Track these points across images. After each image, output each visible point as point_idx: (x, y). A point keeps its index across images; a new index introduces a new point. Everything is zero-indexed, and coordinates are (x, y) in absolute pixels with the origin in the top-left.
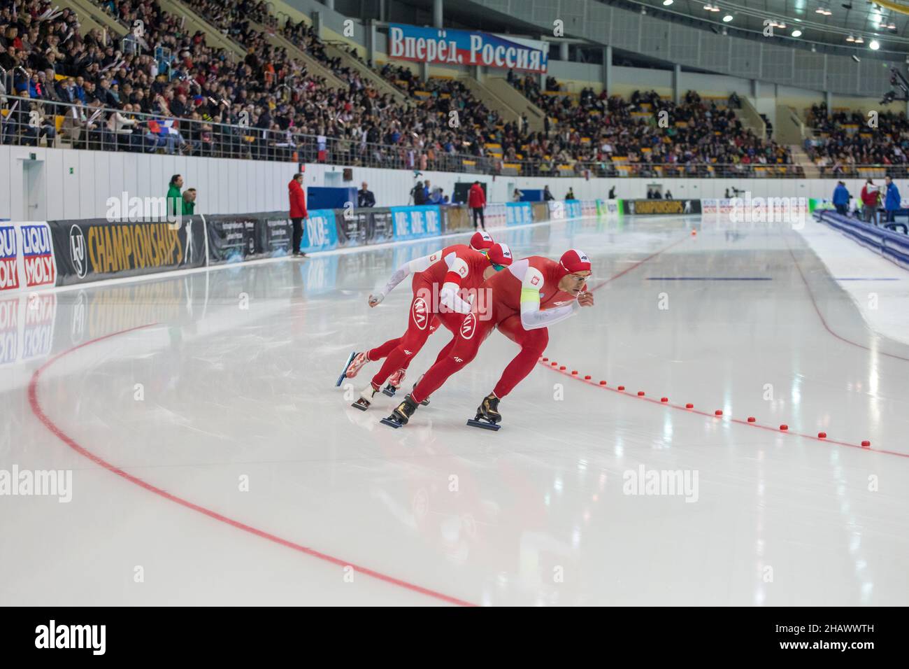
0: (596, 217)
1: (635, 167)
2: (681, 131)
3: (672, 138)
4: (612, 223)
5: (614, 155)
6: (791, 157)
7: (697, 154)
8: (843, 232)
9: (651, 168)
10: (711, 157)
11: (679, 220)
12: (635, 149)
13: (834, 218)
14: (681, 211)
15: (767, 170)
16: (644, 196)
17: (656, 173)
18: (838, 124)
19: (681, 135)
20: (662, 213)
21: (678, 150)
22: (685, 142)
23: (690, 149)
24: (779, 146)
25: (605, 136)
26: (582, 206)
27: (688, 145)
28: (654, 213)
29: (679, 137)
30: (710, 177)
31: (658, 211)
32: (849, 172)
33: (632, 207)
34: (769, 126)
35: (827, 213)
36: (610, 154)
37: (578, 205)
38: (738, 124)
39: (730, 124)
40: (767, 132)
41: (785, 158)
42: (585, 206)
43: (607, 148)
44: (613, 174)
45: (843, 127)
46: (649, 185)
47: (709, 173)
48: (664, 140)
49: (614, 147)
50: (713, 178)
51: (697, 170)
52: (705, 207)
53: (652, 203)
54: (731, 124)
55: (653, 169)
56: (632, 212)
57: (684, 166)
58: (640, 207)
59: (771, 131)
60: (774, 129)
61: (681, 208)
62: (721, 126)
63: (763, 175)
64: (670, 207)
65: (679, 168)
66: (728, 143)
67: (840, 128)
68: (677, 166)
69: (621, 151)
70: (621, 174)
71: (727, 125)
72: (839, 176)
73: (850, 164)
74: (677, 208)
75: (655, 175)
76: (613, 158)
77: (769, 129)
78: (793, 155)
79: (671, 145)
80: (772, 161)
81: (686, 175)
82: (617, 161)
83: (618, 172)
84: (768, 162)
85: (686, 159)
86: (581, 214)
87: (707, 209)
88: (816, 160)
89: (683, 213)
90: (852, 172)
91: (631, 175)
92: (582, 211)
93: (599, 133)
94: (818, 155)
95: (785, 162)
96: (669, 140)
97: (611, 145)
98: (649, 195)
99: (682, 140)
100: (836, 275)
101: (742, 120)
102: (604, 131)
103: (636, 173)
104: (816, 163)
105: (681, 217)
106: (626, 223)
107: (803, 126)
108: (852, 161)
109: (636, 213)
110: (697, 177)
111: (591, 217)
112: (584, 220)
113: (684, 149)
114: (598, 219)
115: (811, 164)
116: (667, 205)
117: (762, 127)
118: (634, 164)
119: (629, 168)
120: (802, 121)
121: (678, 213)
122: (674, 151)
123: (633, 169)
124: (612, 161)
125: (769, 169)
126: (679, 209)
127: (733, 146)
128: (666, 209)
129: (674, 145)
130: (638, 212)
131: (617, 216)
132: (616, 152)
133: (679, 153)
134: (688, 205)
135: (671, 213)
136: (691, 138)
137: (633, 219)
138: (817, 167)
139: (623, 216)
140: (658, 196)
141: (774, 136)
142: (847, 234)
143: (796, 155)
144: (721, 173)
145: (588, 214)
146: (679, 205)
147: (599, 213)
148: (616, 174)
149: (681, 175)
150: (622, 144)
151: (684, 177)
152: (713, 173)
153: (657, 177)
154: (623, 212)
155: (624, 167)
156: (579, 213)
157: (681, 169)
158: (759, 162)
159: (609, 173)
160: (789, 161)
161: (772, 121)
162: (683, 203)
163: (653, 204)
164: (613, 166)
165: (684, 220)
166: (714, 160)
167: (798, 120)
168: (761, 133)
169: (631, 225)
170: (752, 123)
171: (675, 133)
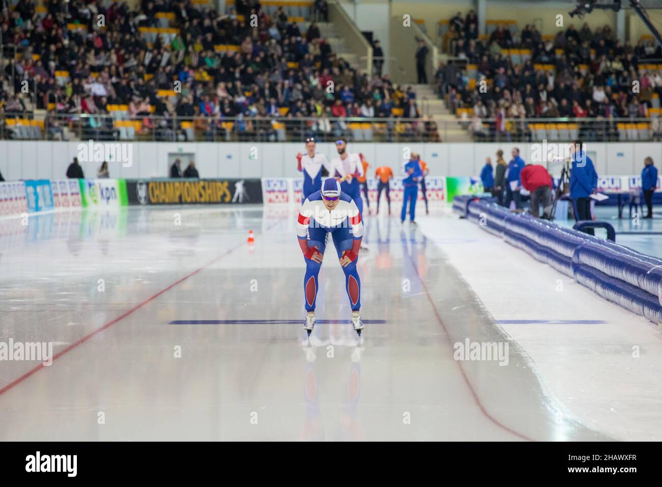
0: (79, 209)
1: (147, 123)
2: (227, 62)
3: (211, 72)
4: (107, 220)
5: (110, 101)
6: (415, 105)
7: (253, 100)
8: (506, 238)
9: (175, 125)
10: (279, 105)
11: (224, 214)
12: (147, 93)
13: (490, 212)
14: (227, 199)
15: (374, 129)
16: (163, 172)
17: (184, 133)
18: (496, 48)
19: (227, 69)
20: (195, 203)
21: (221, 93)
22: (233, 79)
23: (244, 91)
24: (395, 86)
25: (93, 69)
26: (54, 192)
27: (238, 84)
28: (181, 202)
29: (222, 71)
30: (276, 141)
31: (189, 200)
32: (514, 131)
33: (142, 192)
34: (378, 52)
35: (477, 202)
36: (104, 100)
37: (47, 188)
38: (326, 49)
39: (311, 48)
40: (375, 62)
41: (405, 106)
42: (59, 192)
43: (98, 89)
44: (109, 134)
45: (505, 53)
46: (171, 155)
47: (276, 133)
48: (197, 76)
49: (110, 87)
50: (283, 141)
51: (255, 129)
52: (270, 192)
53: (177, 184)
54: (313, 50)
55: (179, 128)
56: (143, 201)
57: (233, 121)
58: (157, 192)
59: (382, 62)
60: (386, 57)
61: (228, 193)
62: (297, 53)
63: (368, 137)
64: (209, 192)
65: (224, 125)
66: (308, 82)
67: (500, 56)
68: (220, 122)
69: (122, 95)
70: (123, 135)
71: (306, 50)
72: (497, 138)
73: (518, 117)
74: (220, 193)
75: (181, 137)
76: (109, 107)
77: (378, 58)
78: (419, 102)
79: (211, 85)
80: (382, 112)
81: (236, 137)
82: (118, 112)
83: (119, 133)
84: (376, 115)
85: (237, 109)
86: (52, 205)
87: (273, 196)
88: (459, 111)
89: (230, 202)
90: (519, 130)
91: (140, 137)
92: (55, 199)
93: (84, 63)
94: (462, 103)
95: (406, 114)
96: (206, 77)
97: (105, 84)
98: (174, 171)
99: (229, 77)
100: (495, 314)
101: (332, 41)
102: (92, 60)
103: (151, 134)
104: (459, 117)
105: (227, 209)
106: (132, 220)
107: (435, 51)
108: (520, 113)
109: (149, 203)
110: (256, 141)
111: (71, 209)
112: (59, 214)
113: (232, 92)
114: (84, 214)
115: (451, 118)
116: (204, 188)
117: (366, 54)
118: (145, 118)
119: (138, 124)
120: (435, 44)
121: (222, 202)
122: (213, 97)
123: (143, 127)
124: (107, 112)
125: (377, 126)
126: (224, 195)
127: (316, 87)
128: (201, 195)
129: (216, 84)
130: (153, 200)
131: (117, 207)
132: (114, 96)
133: (224, 98)
134: (239, 188)
135: (210, 203)
136: (243, 72)
137: (143, 211)
138: (460, 123)
139: (126, 207)
140: (191, 172)
141: (386, 71)
142: (513, 241)
143: (425, 102)
144: (296, 133)
145: (66, 204)
146: (224, 188)
147: (84, 203)
148: (115, 135)
149: (228, 137)
150: (124, 82)
151: (233, 141)
152: (282, 134)
153: (186, 140)
154: (126, 202)
155: (128, 123)
156: (48, 202)
157: (228, 127)
158: (361, 115)
159: (102, 133)
160: (413, 112)
161: (384, 45)
162: (232, 185)
163: (180, 186)
164: (109, 121)
165: (232, 214)
166: (284, 110)
167: (429, 43)
168: (364, 64)
169: (142, 223)
170: (348, 48)
171: (215, 64)
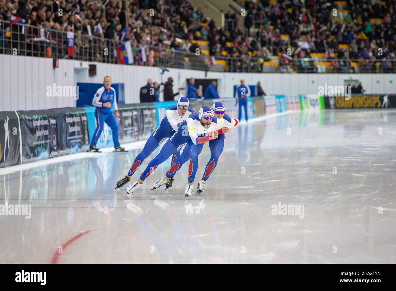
0: (299, 111)
3: (368, 34)
5: (312, 51)
9: (348, 64)
12: (332, 45)
14: (379, 106)
17: (353, 68)
20: (361, 108)
21: (373, 46)
22: (380, 38)
25: (304, 33)
27: (383, 40)
29: (374, 33)
31: (357, 106)
33: (332, 102)
36: (309, 51)
37: (284, 99)
42: (289, 101)
43: (305, 45)
44: (312, 69)
46: (345, 81)
48: (359, 37)
49: (313, 44)
51: (393, 66)
55: (350, 65)
56: (332, 107)
57: (380, 62)
64: (369, 101)
65: (376, 64)
69: (319, 48)
70: (319, 70)
75: (351, 71)
76: (311, 55)
79: (367, 41)
81: (382, 71)
82: (316, 57)
83: (317, 69)
86: (287, 109)
89: (381, 108)
91: (328, 71)
93: (298, 30)
96: (364, 37)
97: (309, 42)
99: (377, 37)
102: (302, 28)
103: (334, 69)
109: (336, 107)
110: (393, 73)
111: (295, 111)
113: (380, 45)
114: (301, 114)
116: (366, 99)
118: (333, 60)
119: (327, 64)
122: (370, 47)
123: (330, 65)
124: (310, 57)
129: (370, 41)
130: (338, 106)
131: (318, 110)
132: (314, 48)
133: (374, 48)
134: (386, 99)
135: (370, 108)
136: (386, 33)
137: (332, 114)
139: (324, 110)
145: (293, 108)
147: (302, 108)
148: (315, 70)
149: (377, 71)
150: (319, 41)
151: (380, 73)
153: (354, 72)
154: (324, 107)
155: (322, 63)
157: (378, 65)
159: (308, 69)
162: (381, 98)
164: (311, 62)
